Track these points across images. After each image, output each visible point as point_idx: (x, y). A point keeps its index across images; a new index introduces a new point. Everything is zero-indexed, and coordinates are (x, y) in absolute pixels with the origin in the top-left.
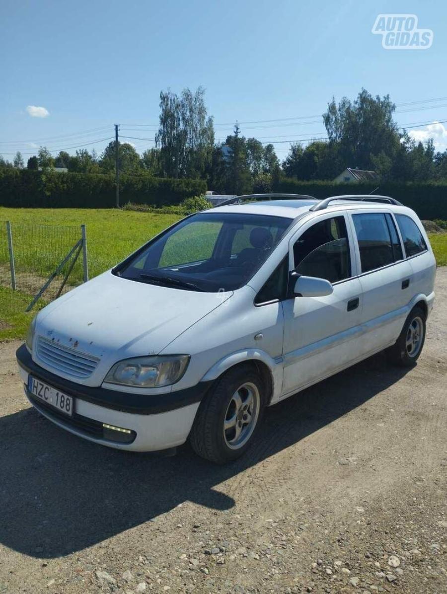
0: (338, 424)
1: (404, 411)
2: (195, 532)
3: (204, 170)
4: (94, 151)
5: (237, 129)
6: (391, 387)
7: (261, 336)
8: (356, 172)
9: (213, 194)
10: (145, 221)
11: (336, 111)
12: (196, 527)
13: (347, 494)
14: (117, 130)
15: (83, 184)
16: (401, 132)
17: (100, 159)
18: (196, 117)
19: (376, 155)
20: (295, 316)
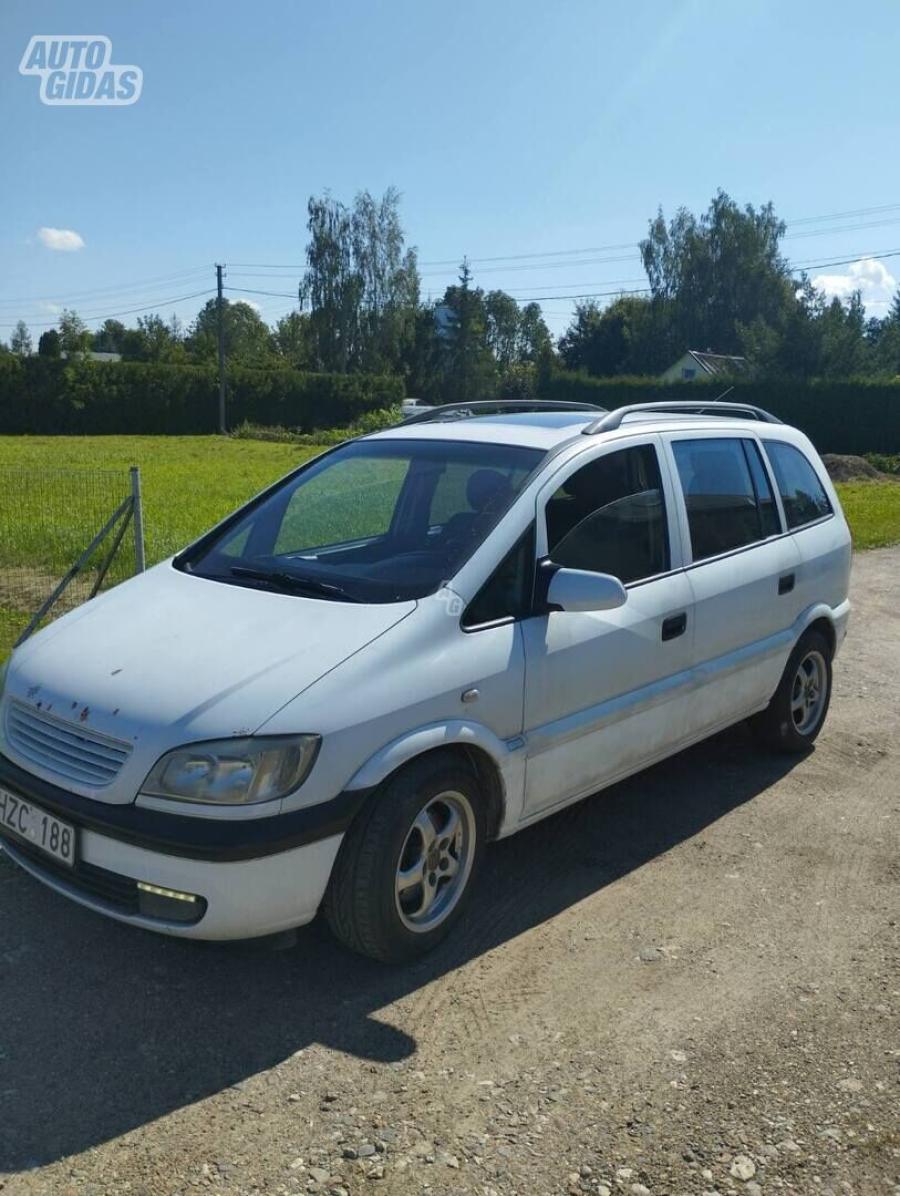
0: (643, 876)
1: (783, 847)
2: (325, 1110)
3: (399, 355)
4: (175, 318)
5: (466, 272)
6: (760, 798)
7: (475, 695)
8: (708, 359)
9: (418, 404)
10: (277, 460)
11: (667, 236)
12: (329, 1099)
13: (654, 1024)
14: (219, 275)
15: (150, 385)
16: (797, 277)
17: (188, 335)
18: (382, 250)
19: (746, 324)
20: (549, 652)
